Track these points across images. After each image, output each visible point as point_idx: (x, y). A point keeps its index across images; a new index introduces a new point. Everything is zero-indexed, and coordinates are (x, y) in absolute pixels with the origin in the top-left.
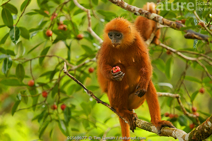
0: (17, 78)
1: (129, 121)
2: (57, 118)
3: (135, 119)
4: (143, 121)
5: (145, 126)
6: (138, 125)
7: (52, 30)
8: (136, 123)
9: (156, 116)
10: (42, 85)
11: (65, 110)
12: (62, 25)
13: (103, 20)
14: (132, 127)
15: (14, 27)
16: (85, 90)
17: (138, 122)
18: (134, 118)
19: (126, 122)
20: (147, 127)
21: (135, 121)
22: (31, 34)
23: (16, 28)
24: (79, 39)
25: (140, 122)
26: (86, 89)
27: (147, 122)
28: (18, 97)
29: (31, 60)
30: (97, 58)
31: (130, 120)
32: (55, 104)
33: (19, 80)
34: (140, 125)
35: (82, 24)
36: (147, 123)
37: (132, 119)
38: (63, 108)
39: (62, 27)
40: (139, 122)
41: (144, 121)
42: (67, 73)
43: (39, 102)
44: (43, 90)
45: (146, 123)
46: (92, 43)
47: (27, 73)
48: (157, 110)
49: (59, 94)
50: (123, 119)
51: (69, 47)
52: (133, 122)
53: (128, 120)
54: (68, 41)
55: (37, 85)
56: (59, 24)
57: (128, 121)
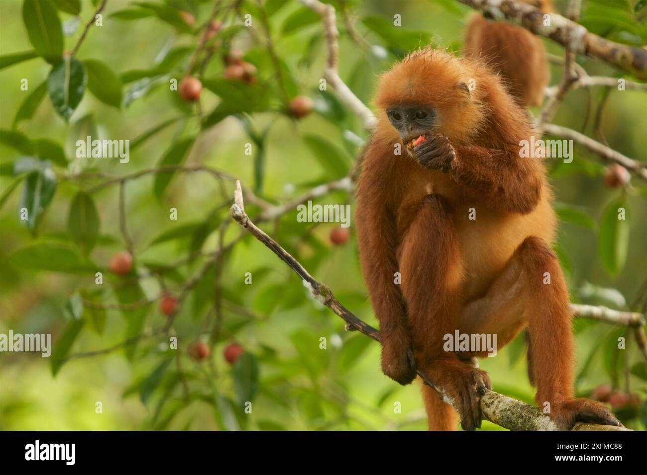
0: (71, 245)
1: (457, 396)
2: (207, 392)
3: (481, 393)
4: (508, 400)
5: (514, 418)
6: (489, 411)
7: (201, 79)
8: (483, 404)
9: (557, 384)
10: (160, 271)
11: (239, 364)
12: (237, 62)
13: (380, 51)
14: (469, 420)
15: (67, 58)
16: (305, 283)
17: (488, 401)
18: (475, 387)
19: (446, 399)
20: (520, 421)
21: (478, 399)
22: (126, 89)
23: (73, 63)
24: (295, 114)
25: (496, 402)
26: (308, 280)
27: (522, 403)
28: (69, 307)
29: (122, 182)
30: (354, 179)
31: (461, 395)
32: (205, 340)
33: (78, 251)
34: (498, 411)
35: (307, 62)
36: (523, 408)
37: (471, 391)
38: (230, 358)
39: (238, 71)
40: (492, 403)
41: (511, 399)
42: (245, 220)
43: (147, 330)
44: (163, 286)
45: (517, 405)
46: (342, 130)
47: (108, 225)
48: (563, 362)
49: (218, 306)
50: (438, 389)
51: (259, 142)
52: (472, 401)
53: (455, 392)
54: (259, 121)
55: (142, 271)
56: (228, 60)
57: (453, 396)
